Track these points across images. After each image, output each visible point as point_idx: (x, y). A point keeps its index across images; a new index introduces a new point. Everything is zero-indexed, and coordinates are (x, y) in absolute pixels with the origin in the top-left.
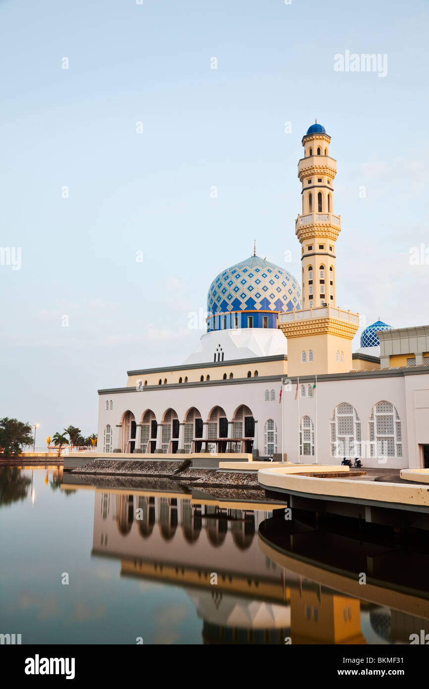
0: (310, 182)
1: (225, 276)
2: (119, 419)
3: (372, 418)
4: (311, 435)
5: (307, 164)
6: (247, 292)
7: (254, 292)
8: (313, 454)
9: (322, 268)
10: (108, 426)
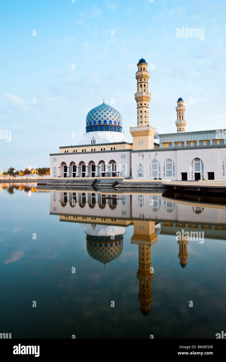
0: (141, 80)
1: (94, 111)
2: (60, 165)
3: (164, 164)
4: (142, 170)
5: (139, 74)
6: (104, 117)
7: (106, 118)
8: (143, 177)
9: (145, 112)
10: (55, 168)
